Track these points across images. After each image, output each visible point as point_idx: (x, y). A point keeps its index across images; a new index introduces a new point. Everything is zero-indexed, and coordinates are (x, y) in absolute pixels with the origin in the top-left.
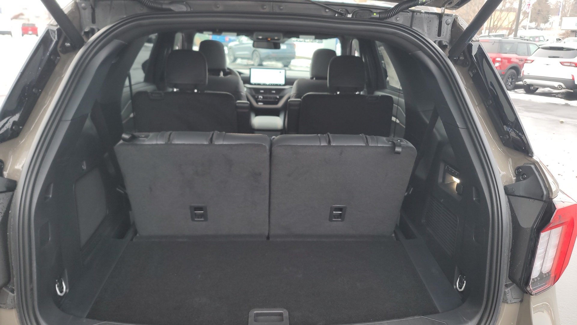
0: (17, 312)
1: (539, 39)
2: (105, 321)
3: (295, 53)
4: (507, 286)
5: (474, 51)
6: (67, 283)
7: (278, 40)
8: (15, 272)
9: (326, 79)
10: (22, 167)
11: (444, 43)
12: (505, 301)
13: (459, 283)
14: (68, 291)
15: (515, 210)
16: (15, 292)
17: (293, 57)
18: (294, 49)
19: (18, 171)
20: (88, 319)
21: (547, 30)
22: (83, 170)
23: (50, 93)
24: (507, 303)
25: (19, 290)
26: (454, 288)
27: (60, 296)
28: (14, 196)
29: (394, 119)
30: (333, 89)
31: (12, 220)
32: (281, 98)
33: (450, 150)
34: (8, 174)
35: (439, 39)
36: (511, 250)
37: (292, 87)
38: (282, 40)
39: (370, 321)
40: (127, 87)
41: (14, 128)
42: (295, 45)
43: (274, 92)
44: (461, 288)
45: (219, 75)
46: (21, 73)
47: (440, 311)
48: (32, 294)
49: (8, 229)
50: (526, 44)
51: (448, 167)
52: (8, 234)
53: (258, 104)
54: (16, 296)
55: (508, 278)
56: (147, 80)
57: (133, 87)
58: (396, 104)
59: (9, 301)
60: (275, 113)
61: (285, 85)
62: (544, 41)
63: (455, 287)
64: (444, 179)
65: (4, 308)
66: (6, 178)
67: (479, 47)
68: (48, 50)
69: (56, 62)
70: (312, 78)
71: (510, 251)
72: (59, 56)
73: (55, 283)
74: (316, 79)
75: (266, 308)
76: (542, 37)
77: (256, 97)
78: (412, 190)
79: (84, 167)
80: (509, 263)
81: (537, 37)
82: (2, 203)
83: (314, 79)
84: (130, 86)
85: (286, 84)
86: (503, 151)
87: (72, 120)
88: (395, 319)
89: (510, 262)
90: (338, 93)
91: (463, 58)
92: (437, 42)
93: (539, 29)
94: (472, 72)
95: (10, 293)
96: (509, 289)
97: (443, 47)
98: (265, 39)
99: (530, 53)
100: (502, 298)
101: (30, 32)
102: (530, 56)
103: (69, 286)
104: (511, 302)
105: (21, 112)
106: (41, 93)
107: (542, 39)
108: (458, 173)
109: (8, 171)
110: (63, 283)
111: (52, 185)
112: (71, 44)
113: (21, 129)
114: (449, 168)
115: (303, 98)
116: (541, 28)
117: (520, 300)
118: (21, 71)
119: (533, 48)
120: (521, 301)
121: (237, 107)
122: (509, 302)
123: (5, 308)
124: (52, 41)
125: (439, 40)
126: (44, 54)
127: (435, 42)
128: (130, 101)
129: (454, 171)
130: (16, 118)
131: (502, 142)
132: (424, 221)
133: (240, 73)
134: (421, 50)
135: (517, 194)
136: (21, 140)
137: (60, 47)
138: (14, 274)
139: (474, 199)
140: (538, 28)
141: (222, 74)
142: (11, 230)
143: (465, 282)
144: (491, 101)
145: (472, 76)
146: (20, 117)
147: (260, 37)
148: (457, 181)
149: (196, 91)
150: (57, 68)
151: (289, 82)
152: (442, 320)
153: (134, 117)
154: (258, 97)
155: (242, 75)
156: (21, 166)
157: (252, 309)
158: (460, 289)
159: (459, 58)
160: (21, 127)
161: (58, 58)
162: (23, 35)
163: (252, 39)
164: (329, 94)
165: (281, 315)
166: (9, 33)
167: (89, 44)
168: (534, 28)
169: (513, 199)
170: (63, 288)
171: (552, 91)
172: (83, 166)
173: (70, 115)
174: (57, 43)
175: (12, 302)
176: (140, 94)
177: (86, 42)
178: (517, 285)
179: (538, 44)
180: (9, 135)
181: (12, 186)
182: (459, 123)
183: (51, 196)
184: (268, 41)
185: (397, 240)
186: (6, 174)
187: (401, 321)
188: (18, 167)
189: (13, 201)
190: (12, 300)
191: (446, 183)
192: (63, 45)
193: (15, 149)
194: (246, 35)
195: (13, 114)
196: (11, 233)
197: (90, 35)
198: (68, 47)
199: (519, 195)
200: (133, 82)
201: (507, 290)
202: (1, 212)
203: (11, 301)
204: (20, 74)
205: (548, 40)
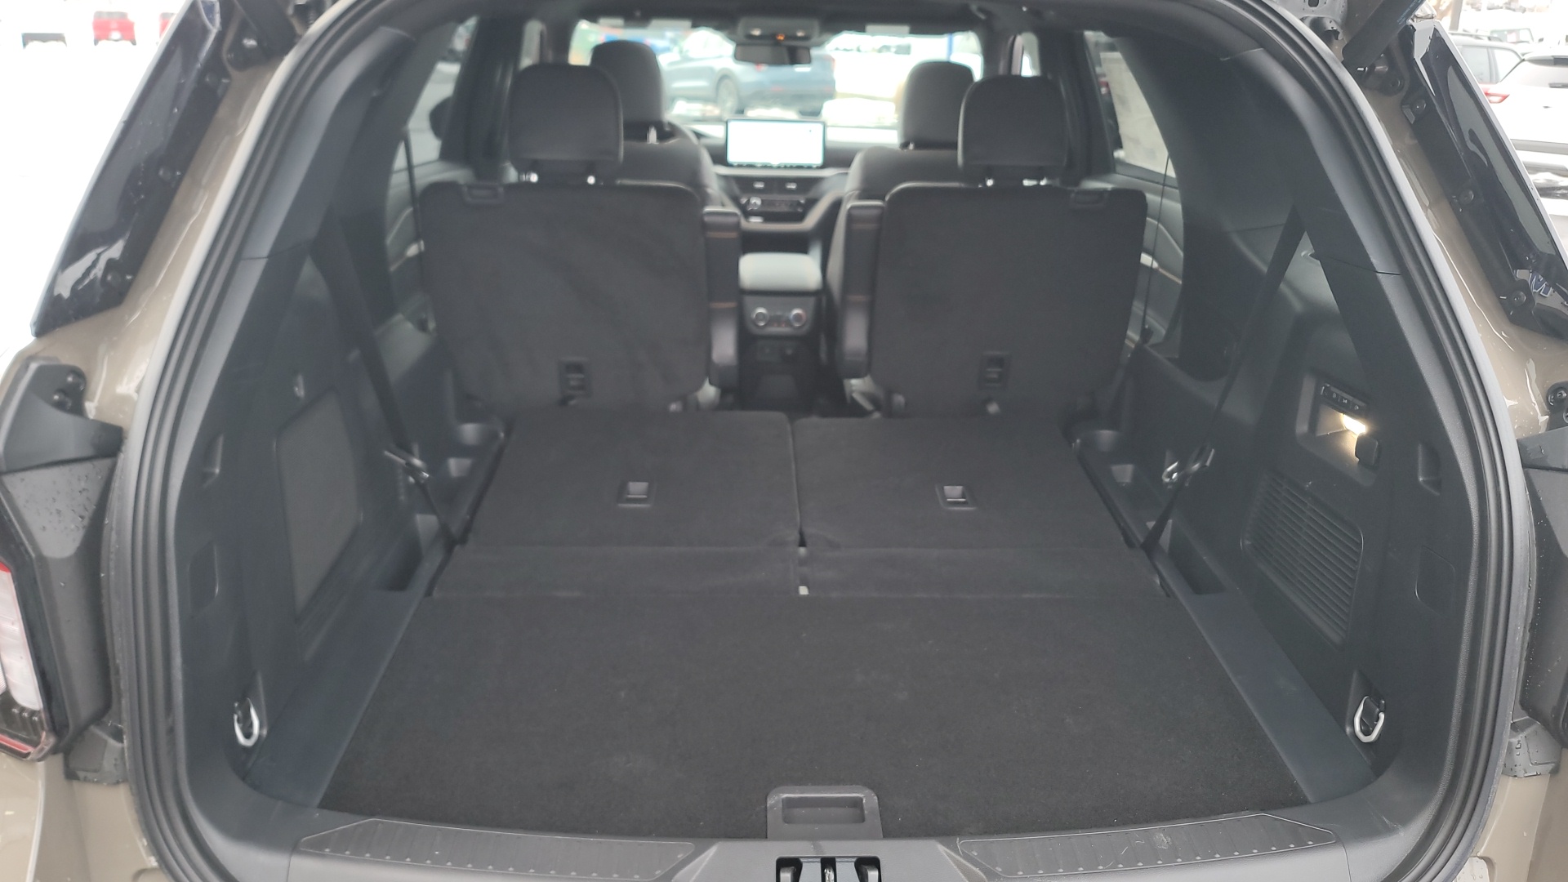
0: (133, 794)
1: (1518, 36)
2: (372, 815)
3: (833, 82)
4: (1515, 727)
5: (1420, 48)
6: (264, 713)
7: (806, 38)
8: (124, 681)
9: (954, 146)
10: (138, 390)
11: (1330, 26)
12: (1510, 771)
13: (1361, 719)
14: (265, 732)
15: (1547, 510)
16: (125, 737)
17: (830, 95)
18: (832, 71)
19: (125, 399)
20: (326, 812)
21: (1537, 11)
22: (298, 398)
23: (204, 181)
24: (1516, 776)
25: (138, 731)
26: (1345, 731)
27: (245, 749)
28: (118, 471)
29: (1146, 259)
30: (975, 173)
31: (114, 537)
32: (812, 203)
33: (1343, 341)
34: (98, 409)
35: (1313, 12)
36: (1533, 625)
37: (847, 174)
38: (815, 39)
39: (1111, 825)
40: (400, 171)
41: (109, 278)
42: (834, 60)
43: (793, 186)
44: (1367, 733)
45: (645, 138)
46: (125, 122)
47: (1310, 798)
48: (172, 743)
49: (103, 564)
50: (1485, 50)
51: (1326, 387)
52: (102, 575)
53: (749, 222)
54: (128, 748)
55: (1519, 706)
56: (447, 154)
57: (417, 172)
58: (1152, 217)
59: (108, 763)
60: (796, 244)
61: (823, 166)
62: (1531, 41)
63: (1348, 730)
64: (1314, 423)
65: (93, 782)
66: (92, 420)
67: (1434, 34)
68: (196, 59)
69: (219, 92)
70: (905, 145)
71: (1528, 628)
72: (227, 76)
73: (234, 712)
74: (917, 147)
75: (814, 784)
76: (1527, 32)
77: (744, 201)
78: (1214, 455)
79: (300, 391)
80: (1524, 662)
81: (1510, 32)
82: (84, 490)
83: (911, 146)
84: (410, 167)
85: (825, 165)
86: (1511, 341)
87: (273, 255)
88: (1186, 820)
89: (1527, 659)
90: (990, 183)
91: (1387, 69)
92: (1308, 21)
93: (1514, 10)
94: (1412, 107)
95: (112, 742)
96: (1521, 736)
97: (1328, 36)
98: (770, 38)
99: (1497, 74)
100: (1501, 762)
101: (116, 35)
102: (1497, 83)
103: (270, 721)
104: (1526, 775)
105: (128, 235)
106: (180, 180)
107: (1524, 36)
108: (1360, 403)
109: (99, 401)
110: (253, 713)
111: (221, 441)
112: (259, 41)
113: (130, 283)
114: (1333, 393)
115: (890, 200)
116: (1521, 7)
117: (1550, 767)
118: (125, 119)
119: (1504, 60)
120: (1555, 772)
121: (705, 227)
122: (1521, 773)
123: (97, 782)
124: (205, 32)
125: (1313, 16)
126: (186, 69)
127: (1302, 20)
128: (409, 210)
129: (1347, 398)
130: (116, 251)
131: (1507, 313)
132: (1247, 542)
133: (699, 135)
134: (1261, 46)
135: (1554, 465)
136: (131, 315)
137: (230, 50)
138: (122, 687)
139: (1421, 479)
140: (1513, 6)
141: (653, 136)
142: (112, 564)
143: (1382, 716)
144: (1471, 192)
145: (1412, 123)
146: (126, 248)
147: (757, 32)
148: (1354, 429)
149: (591, 180)
150: (223, 111)
151: (837, 158)
152: (1321, 825)
153: (419, 256)
154: (748, 201)
155: (704, 141)
156: (134, 385)
157: (775, 787)
158: (1366, 735)
159: (1372, 67)
160: (129, 277)
161: (225, 81)
162: (96, 42)
163: (732, 39)
164: (963, 185)
165: (857, 804)
166: (59, 38)
167: (313, 40)
168: (1501, 8)
169: (1539, 477)
170: (251, 725)
171: (1557, 182)
172: (297, 389)
173: (264, 244)
174: (220, 37)
175: (115, 765)
176: (437, 189)
177: (300, 37)
178: (1546, 725)
179: (1520, 48)
180: (98, 300)
181: (109, 442)
182: (1378, 259)
183: (217, 471)
184: (777, 43)
185: (1168, 596)
186: (91, 407)
187: (1201, 825)
188: (126, 387)
189: (116, 484)
190: (116, 760)
191: (1321, 433)
192: (237, 44)
193: (115, 338)
194: (718, 28)
195: (108, 239)
196: (112, 573)
197: (312, 14)
198: (252, 49)
199: (1561, 467)
200: (417, 158)
201: (1514, 740)
202: (83, 514)
203: (114, 762)
204: (122, 125)
205: (1541, 40)
